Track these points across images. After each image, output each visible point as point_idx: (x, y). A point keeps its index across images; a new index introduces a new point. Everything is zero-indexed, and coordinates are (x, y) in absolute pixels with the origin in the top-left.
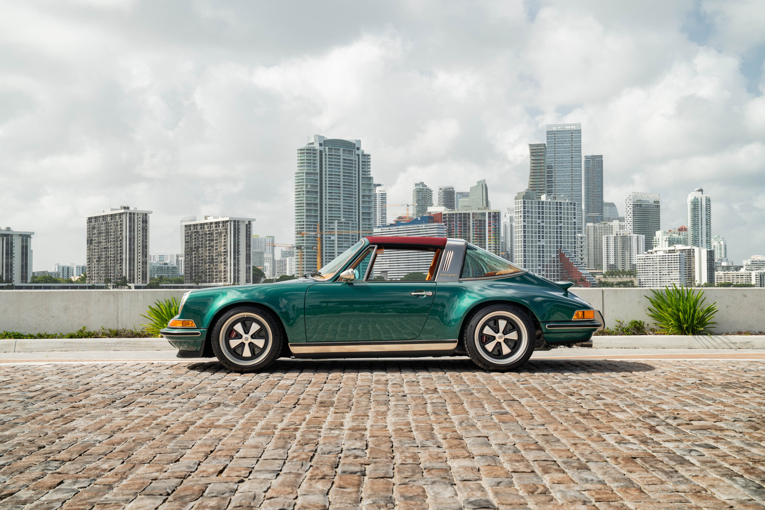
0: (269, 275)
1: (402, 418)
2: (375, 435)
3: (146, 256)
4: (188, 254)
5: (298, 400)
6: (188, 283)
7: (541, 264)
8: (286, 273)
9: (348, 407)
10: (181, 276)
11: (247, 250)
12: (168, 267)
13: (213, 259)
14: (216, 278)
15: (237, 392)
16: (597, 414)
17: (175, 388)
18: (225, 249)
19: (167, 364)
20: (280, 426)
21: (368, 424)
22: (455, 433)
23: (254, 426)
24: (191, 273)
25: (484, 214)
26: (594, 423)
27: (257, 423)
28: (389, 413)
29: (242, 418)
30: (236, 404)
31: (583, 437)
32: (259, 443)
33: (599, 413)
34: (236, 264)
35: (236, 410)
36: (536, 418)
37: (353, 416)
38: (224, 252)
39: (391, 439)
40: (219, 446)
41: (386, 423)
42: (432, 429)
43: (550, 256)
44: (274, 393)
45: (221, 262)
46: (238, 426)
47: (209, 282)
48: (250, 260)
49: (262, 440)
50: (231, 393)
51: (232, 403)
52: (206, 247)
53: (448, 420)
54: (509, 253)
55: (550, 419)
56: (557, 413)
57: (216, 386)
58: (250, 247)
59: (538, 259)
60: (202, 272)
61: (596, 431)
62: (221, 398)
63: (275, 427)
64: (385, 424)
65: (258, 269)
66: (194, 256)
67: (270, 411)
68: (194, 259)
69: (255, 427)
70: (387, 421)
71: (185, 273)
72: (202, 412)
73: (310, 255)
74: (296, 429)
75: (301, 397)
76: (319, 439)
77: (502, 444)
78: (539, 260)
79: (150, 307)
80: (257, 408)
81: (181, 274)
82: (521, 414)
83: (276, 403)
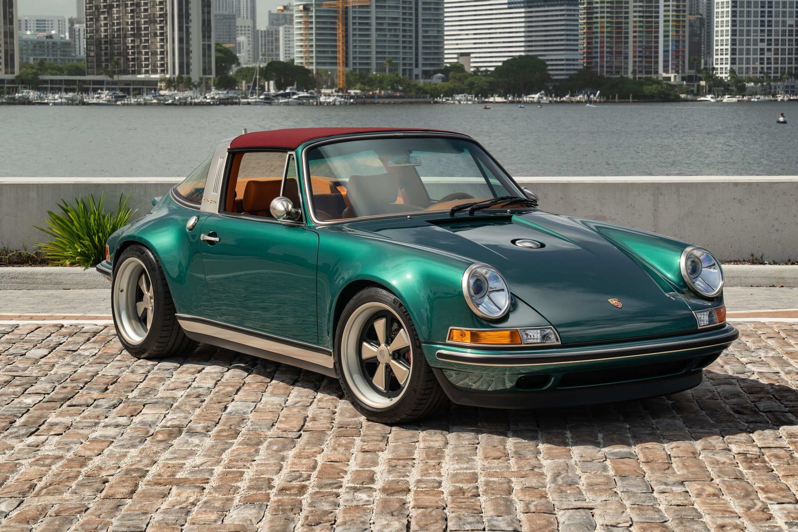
0: (247, 59)
1: (465, 466)
2: (423, 504)
3: (11, 23)
4: (91, 20)
5: (305, 421)
6: (93, 74)
7: (766, 38)
8: (278, 55)
9: (384, 437)
10: (80, 60)
11: (203, 12)
12: (54, 43)
13: (139, 29)
14: (147, 66)
15: (207, 399)
16: (773, 459)
17: (106, 389)
18: (161, 9)
19: (86, 328)
20: (278, 481)
21: (414, 476)
22: (543, 501)
23: (237, 481)
24: (98, 55)
26: (762, 481)
27: (242, 473)
28: (448, 451)
29: (218, 462)
30: (207, 430)
31: (739, 510)
32: (246, 520)
33: (777, 457)
34: (184, 40)
35: (208, 442)
36: (674, 465)
37: (390, 460)
38: (161, 16)
39: (446, 511)
40: (186, 525)
41: (440, 475)
42: (510, 491)
43: (784, 22)
44: (266, 403)
45: (155, 35)
46: (214, 482)
47: (134, 73)
48: (210, 31)
49: (250, 513)
50: (196, 402)
51: (199, 427)
52: (126, 6)
53: (536, 470)
54: (704, 16)
55: (696, 469)
56: (710, 455)
57: (172, 386)
58: (209, 6)
59: (759, 28)
60: (119, 54)
61: (762, 496)
62: (182, 415)
63: (269, 483)
64: (437, 478)
65: (225, 48)
66: (102, 23)
67: (261, 447)
68: (103, 29)
69: (239, 484)
70: (443, 471)
71: (88, 56)
72: (155, 449)
73: (323, 23)
74: (302, 489)
75: (310, 413)
76: (337, 511)
77: (612, 526)
78: (762, 31)
79: (50, 213)
80: (240, 438)
81: (79, 57)
82: (651, 458)
83: (269, 429)
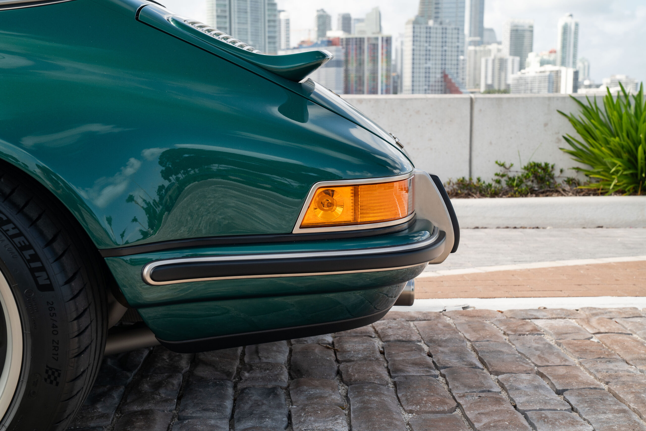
7: (428, 84)
25: (377, 39)
43: (435, 77)
78: (426, 81)
